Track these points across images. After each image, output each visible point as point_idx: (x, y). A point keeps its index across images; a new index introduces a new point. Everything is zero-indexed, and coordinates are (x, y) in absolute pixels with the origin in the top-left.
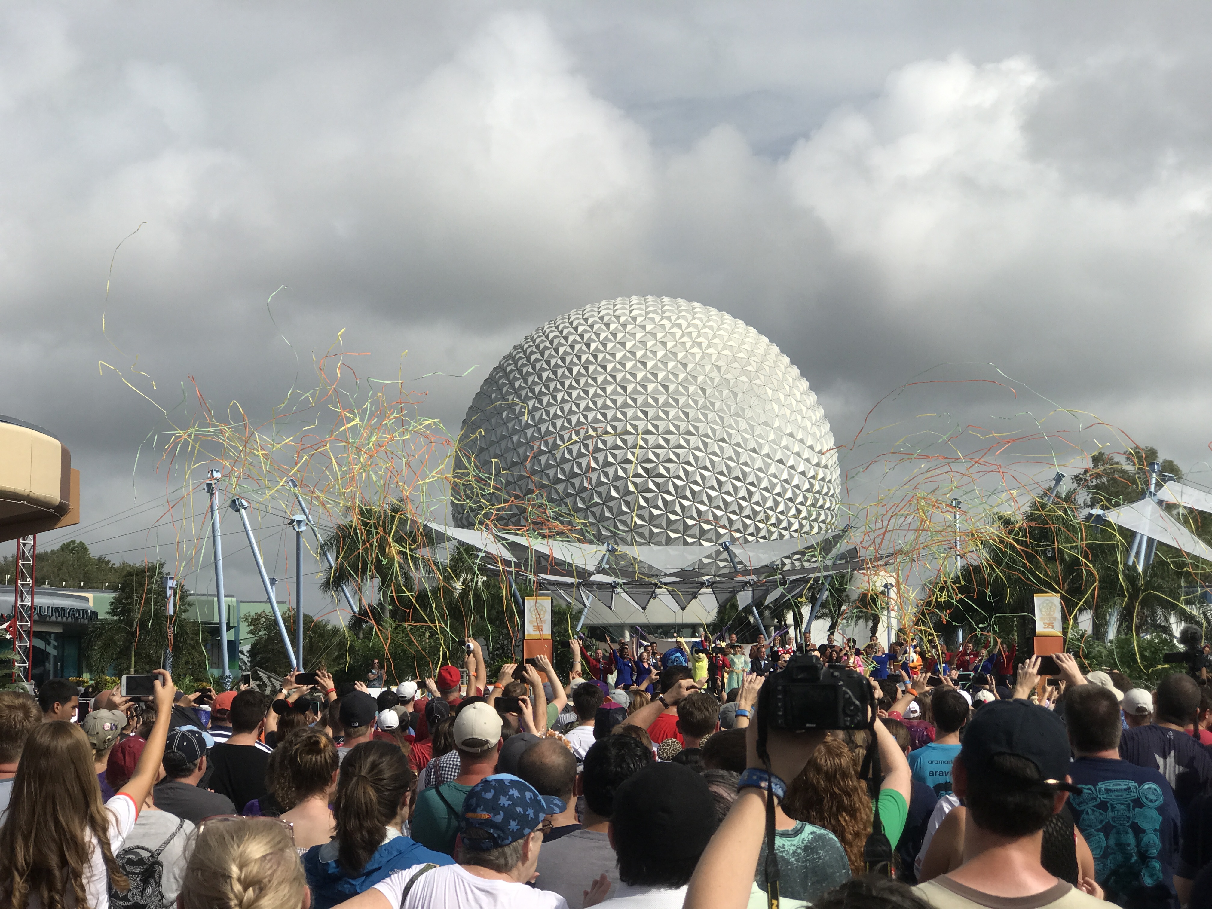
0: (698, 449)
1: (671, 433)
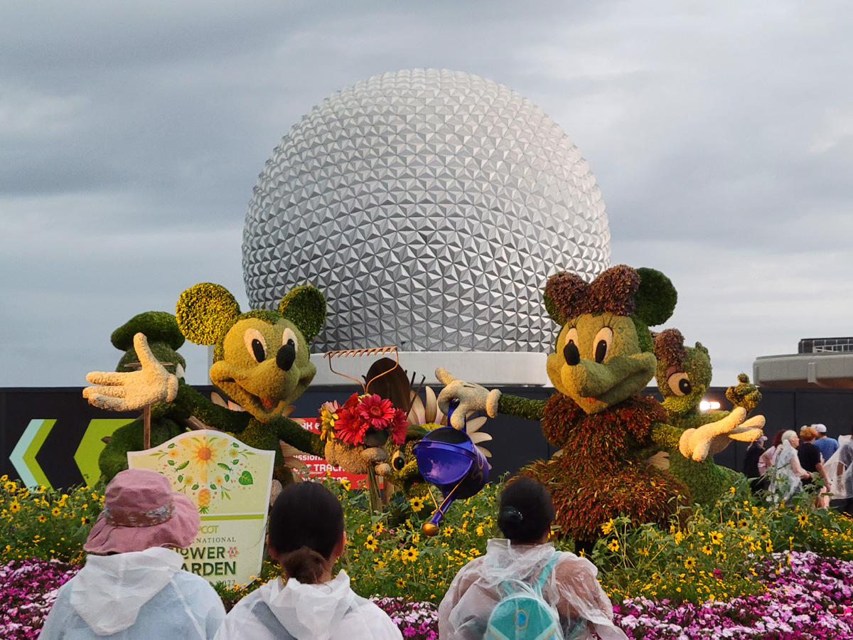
0: (473, 218)
1: (448, 202)
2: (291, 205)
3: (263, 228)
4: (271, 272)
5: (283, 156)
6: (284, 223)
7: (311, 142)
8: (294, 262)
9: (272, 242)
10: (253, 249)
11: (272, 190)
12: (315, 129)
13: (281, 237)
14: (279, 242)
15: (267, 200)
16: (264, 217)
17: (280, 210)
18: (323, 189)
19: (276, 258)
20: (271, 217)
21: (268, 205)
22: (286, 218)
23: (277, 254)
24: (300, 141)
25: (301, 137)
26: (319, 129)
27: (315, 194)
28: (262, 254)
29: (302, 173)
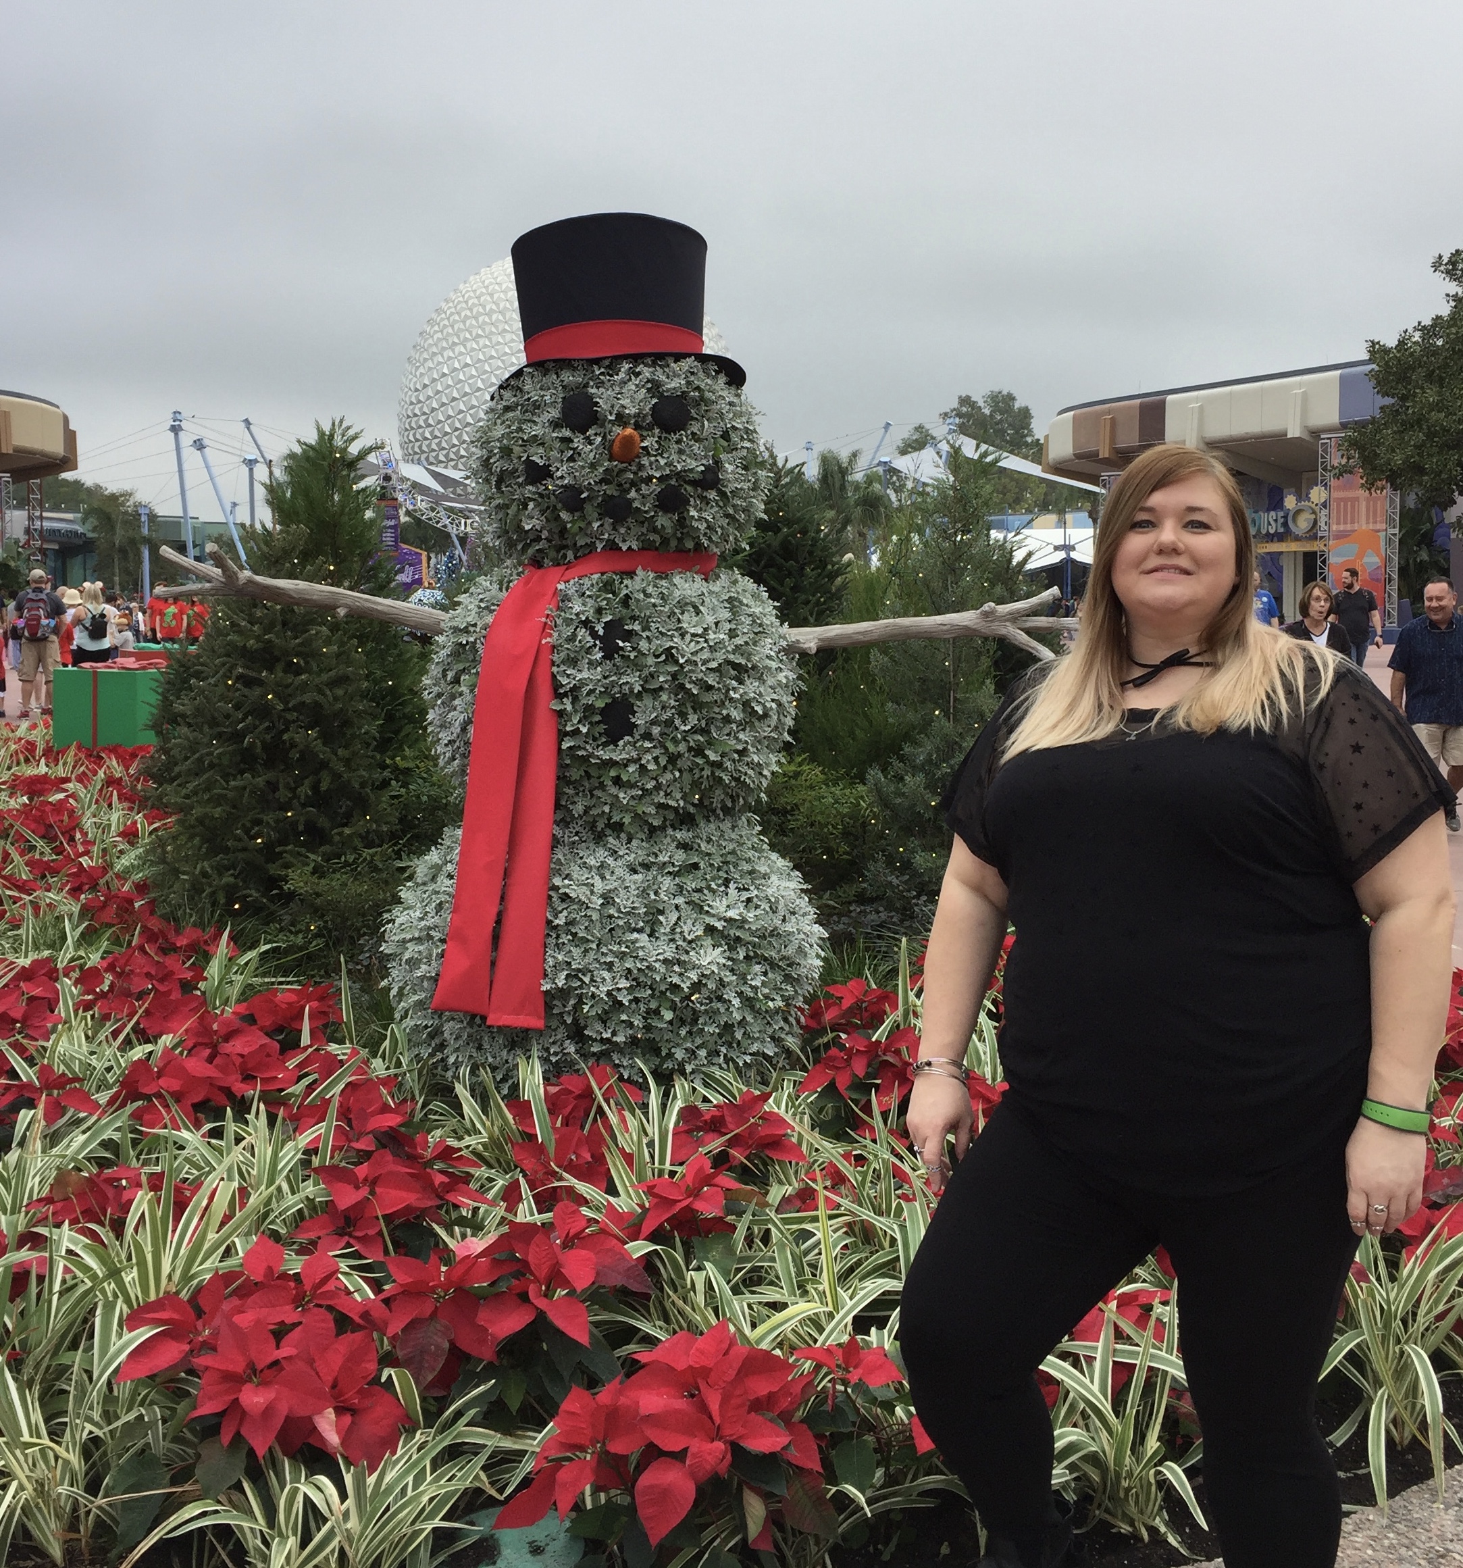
2: (444, 375)
3: (417, 397)
4: (426, 439)
5: (436, 328)
6: (438, 392)
7: (463, 314)
8: (448, 429)
9: (426, 410)
10: (409, 417)
11: (426, 360)
12: (466, 302)
13: (435, 405)
14: (433, 410)
15: (421, 370)
16: (418, 387)
17: (434, 380)
18: (475, 360)
19: (430, 425)
20: (425, 386)
21: (422, 375)
22: (439, 388)
23: (431, 421)
24: (452, 314)
25: (453, 310)
26: (470, 302)
27: (467, 365)
28: (417, 422)
29: (454, 344)
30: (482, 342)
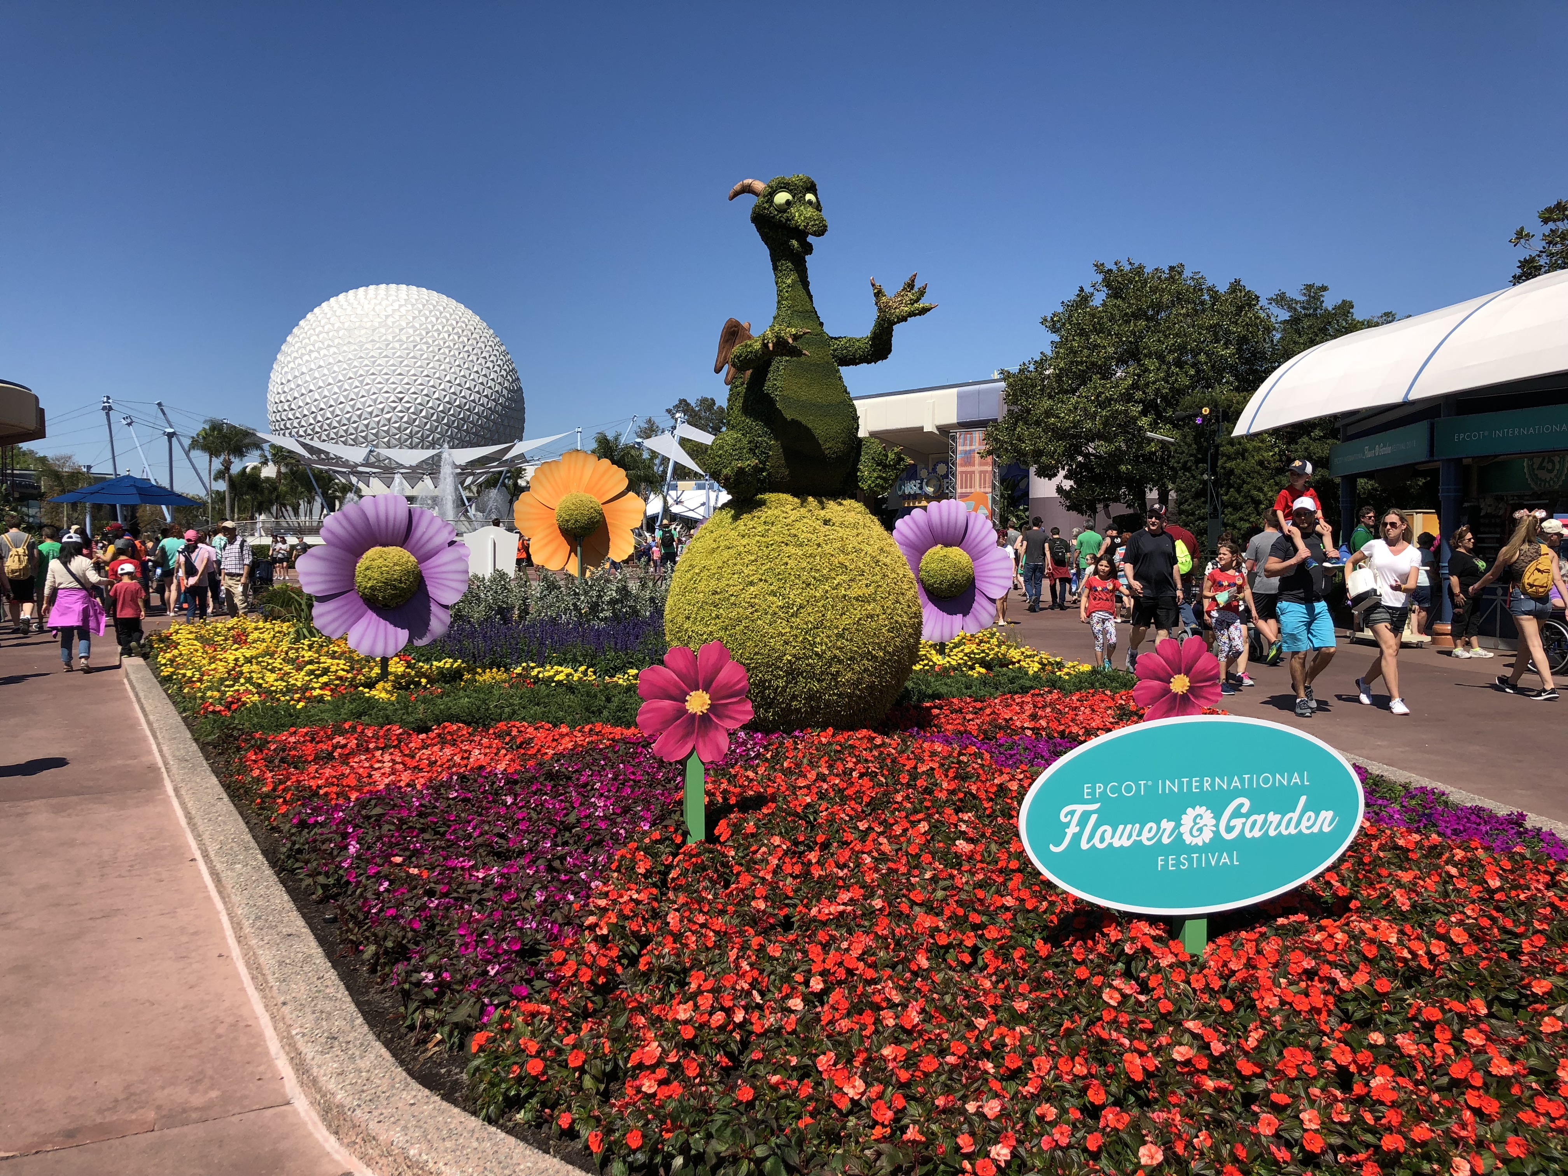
6: (299, 386)
9: (289, 398)
11: (289, 362)
13: (296, 395)
15: (286, 369)
16: (284, 381)
17: (295, 377)
20: (289, 381)
21: (286, 373)
22: (300, 382)
23: (293, 406)
27: (320, 367)
29: (311, 351)
30: (332, 350)
